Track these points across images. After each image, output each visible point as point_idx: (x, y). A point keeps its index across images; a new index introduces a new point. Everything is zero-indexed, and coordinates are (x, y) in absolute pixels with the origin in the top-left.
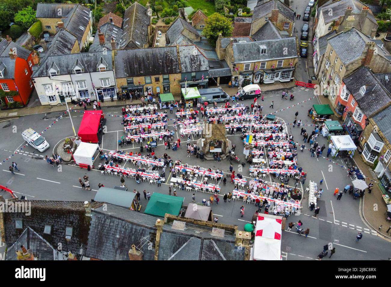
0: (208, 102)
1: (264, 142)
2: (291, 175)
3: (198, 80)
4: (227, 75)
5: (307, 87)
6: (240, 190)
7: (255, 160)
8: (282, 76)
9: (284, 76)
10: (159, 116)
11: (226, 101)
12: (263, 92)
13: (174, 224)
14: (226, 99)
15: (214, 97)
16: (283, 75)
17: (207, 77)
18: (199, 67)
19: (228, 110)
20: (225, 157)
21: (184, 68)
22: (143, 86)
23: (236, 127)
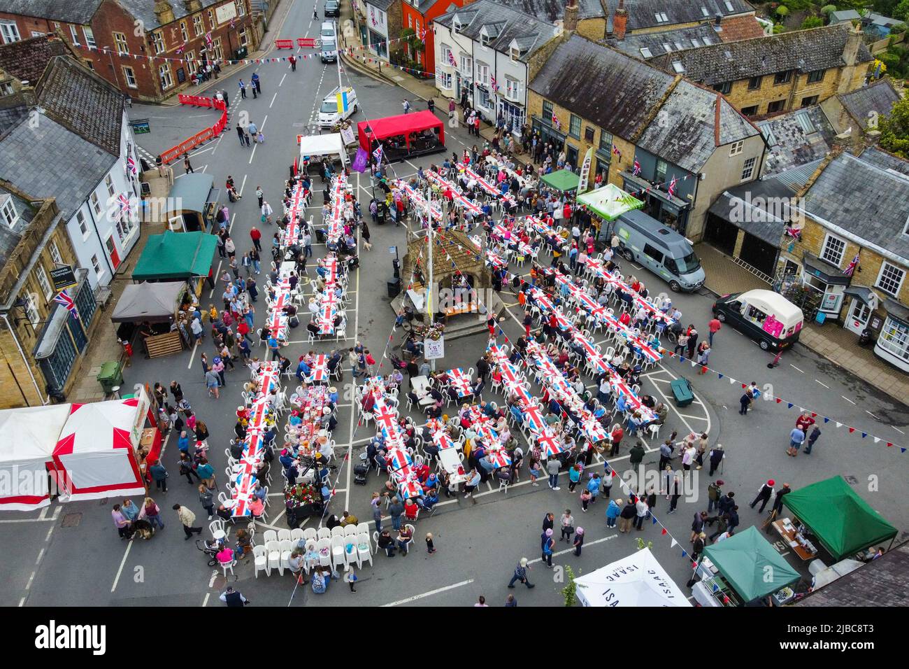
0: (632, 254)
1: (524, 390)
4: (767, 240)
11: (675, 286)
14: (677, 279)
15: (648, 250)
18: (681, 155)
21: (648, 137)
22: (565, 138)
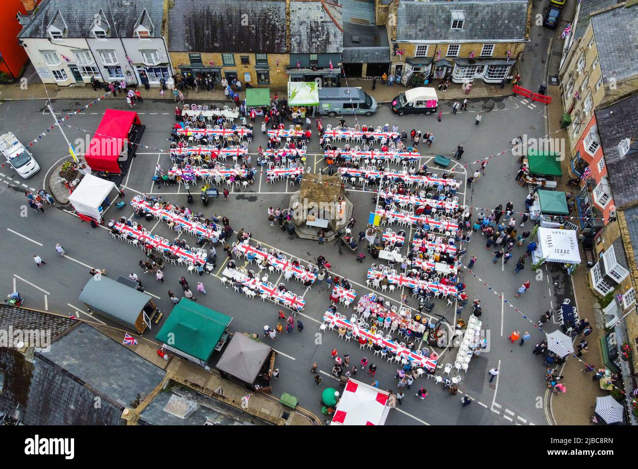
0: (335, 113)
1: (413, 216)
2: (441, 294)
3: (322, 68)
4: (382, 62)
5: (533, 101)
6: (338, 313)
7: (383, 254)
8: (489, 73)
9: (493, 74)
10: (236, 133)
11: (369, 114)
12: (445, 102)
13: (170, 402)
14: (369, 110)
15: (346, 106)
16: (491, 70)
17: (339, 64)
18: (325, 46)
19: (364, 137)
20: (333, 237)
21: (295, 45)
22: (220, 69)
23: (369, 175)
